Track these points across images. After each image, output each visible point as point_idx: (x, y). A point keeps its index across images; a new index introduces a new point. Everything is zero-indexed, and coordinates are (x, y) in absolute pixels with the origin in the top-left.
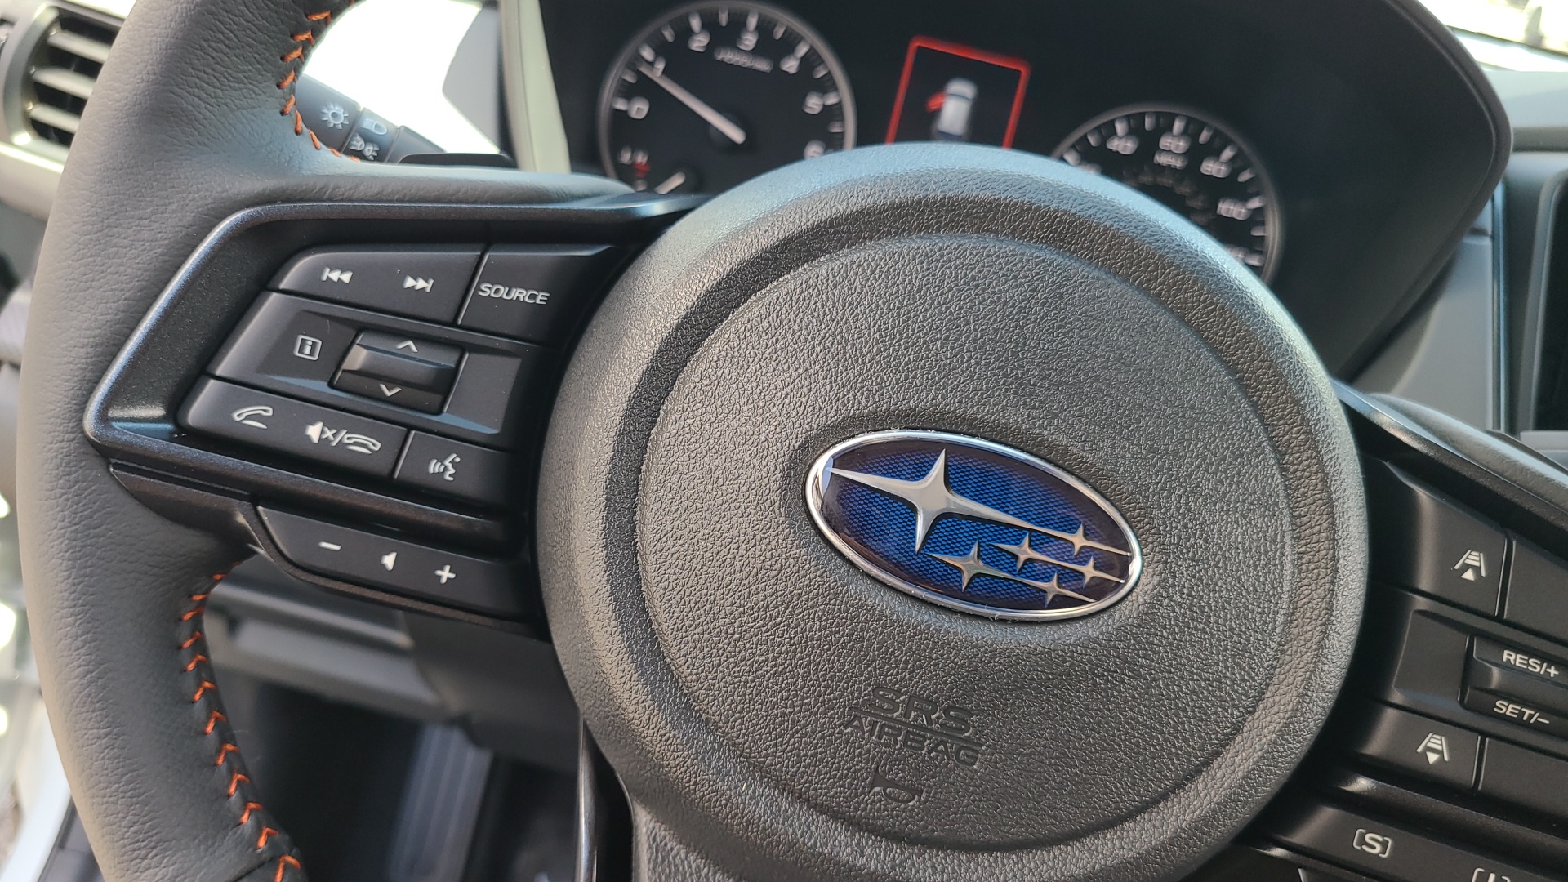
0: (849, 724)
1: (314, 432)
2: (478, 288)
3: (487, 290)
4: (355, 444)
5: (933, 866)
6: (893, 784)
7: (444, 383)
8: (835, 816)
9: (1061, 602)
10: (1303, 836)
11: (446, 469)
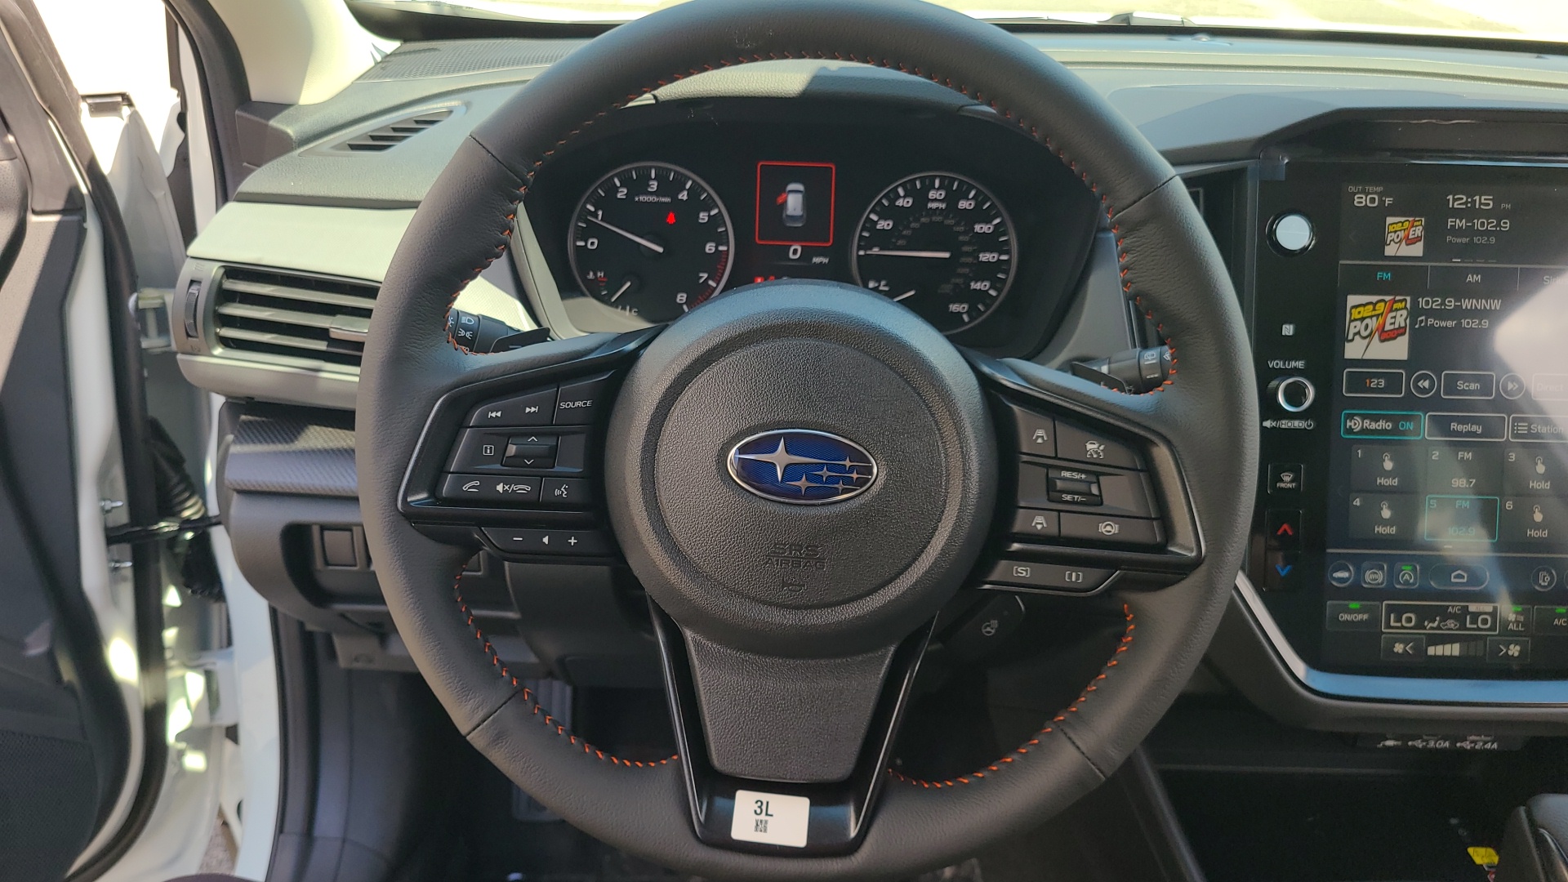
0: (767, 563)
1: (500, 488)
2: (559, 406)
3: (563, 405)
4: (519, 489)
5: (817, 617)
6: (791, 584)
7: (553, 453)
8: (770, 604)
9: (845, 491)
10: (994, 577)
11: (563, 492)
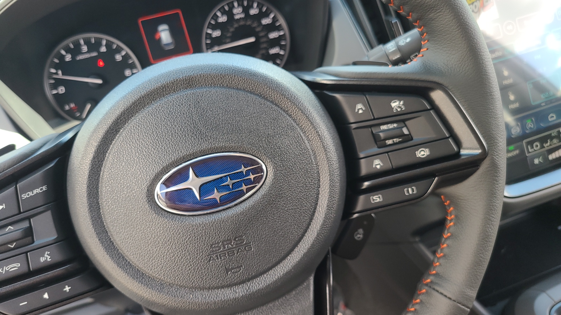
0: (210, 260)
2: (21, 198)
3: (25, 196)
4: (11, 268)
5: (258, 283)
6: (232, 269)
7: (29, 232)
8: (222, 287)
9: (248, 190)
10: (359, 207)
11: (47, 258)
